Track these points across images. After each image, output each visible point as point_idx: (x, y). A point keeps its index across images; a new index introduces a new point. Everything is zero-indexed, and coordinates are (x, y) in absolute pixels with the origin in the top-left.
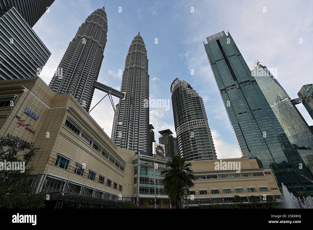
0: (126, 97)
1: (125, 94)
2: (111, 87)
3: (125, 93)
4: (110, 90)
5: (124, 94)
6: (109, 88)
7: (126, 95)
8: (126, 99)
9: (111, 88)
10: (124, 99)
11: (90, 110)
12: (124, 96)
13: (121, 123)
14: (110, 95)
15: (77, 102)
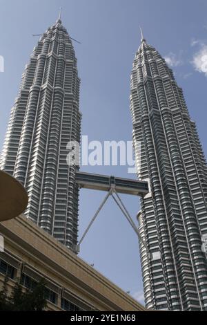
0: (153, 189)
1: (149, 182)
2: (113, 175)
3: (148, 180)
4: (113, 182)
5: (146, 184)
6: (108, 178)
7: (152, 185)
8: (154, 193)
9: (112, 178)
10: (149, 195)
11: (79, 239)
12: (148, 189)
13: (157, 256)
14: (114, 194)
15: (46, 234)
